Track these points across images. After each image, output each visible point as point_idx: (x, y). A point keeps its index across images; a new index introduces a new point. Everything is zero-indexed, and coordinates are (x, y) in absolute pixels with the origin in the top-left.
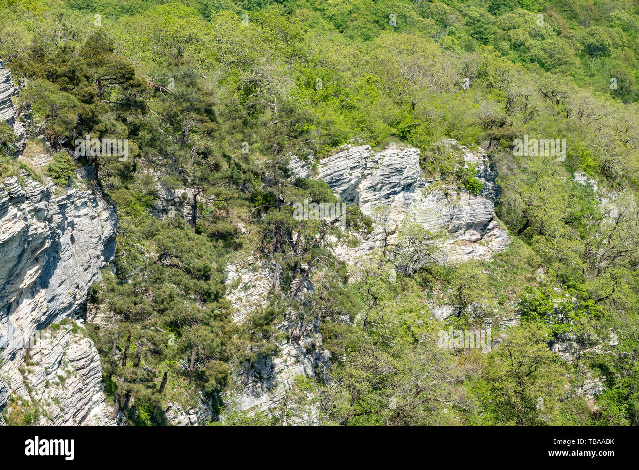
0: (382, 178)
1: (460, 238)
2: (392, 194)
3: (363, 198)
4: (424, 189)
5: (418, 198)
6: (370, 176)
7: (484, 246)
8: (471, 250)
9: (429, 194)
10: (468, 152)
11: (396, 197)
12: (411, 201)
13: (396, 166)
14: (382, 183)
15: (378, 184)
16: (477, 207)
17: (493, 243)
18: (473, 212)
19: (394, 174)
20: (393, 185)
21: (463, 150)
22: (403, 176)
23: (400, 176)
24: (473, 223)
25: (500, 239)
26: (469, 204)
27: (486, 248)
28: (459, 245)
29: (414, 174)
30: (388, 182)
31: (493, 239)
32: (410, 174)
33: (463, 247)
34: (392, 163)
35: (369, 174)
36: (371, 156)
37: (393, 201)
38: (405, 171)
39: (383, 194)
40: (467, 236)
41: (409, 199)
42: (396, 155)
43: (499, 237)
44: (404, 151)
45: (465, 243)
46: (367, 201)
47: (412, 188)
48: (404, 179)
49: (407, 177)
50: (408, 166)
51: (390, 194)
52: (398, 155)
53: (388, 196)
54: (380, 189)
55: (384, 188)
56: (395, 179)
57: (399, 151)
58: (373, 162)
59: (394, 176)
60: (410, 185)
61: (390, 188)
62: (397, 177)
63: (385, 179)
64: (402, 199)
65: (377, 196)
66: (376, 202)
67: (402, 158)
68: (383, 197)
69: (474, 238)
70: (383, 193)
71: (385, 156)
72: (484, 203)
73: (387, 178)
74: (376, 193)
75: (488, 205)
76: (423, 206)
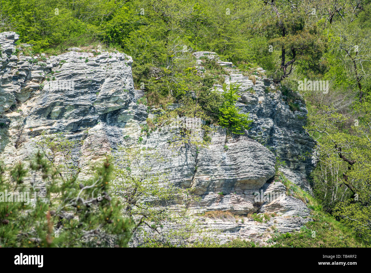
0: (58, 95)
1: (215, 206)
2: (84, 126)
3: (30, 128)
4: (145, 122)
5: (135, 135)
6: (38, 92)
7: (261, 221)
8: (234, 225)
9: (154, 130)
10: (235, 72)
11: (91, 130)
12: (121, 139)
13: (84, 77)
14: (61, 104)
15: (53, 105)
16: (239, 154)
17: (278, 219)
18: (232, 163)
19: (83, 91)
20: (82, 109)
21: (225, 69)
22: (100, 95)
23: (94, 95)
24: (235, 180)
25: (291, 213)
26: (226, 149)
27: (264, 225)
28: (212, 217)
29: (118, 92)
30: (72, 104)
31: (279, 213)
32: (111, 92)
33: (219, 221)
34: (75, 72)
35: (36, 88)
36: (41, 60)
37: (86, 136)
38: (102, 87)
39: (66, 124)
40: (227, 203)
41: (117, 136)
42: (85, 60)
43: (289, 209)
44: (100, 56)
45: (222, 213)
46: (37, 133)
47: (120, 118)
48: (102, 100)
49: (107, 98)
50: (107, 80)
51: (79, 124)
52: (87, 61)
53: (76, 128)
54: (61, 116)
55: (67, 114)
56: (84, 100)
57: (92, 55)
58: (45, 70)
59: (82, 94)
60: (116, 112)
61: (78, 114)
62: (88, 96)
63: (66, 98)
64: (101, 134)
65: (55, 126)
66: (53, 135)
67: (95, 65)
68: (67, 128)
69: (239, 207)
70: (65, 122)
71: (63, 62)
72: (253, 149)
73: (70, 96)
74: (52, 121)
75: (260, 153)
76: (143, 149)
